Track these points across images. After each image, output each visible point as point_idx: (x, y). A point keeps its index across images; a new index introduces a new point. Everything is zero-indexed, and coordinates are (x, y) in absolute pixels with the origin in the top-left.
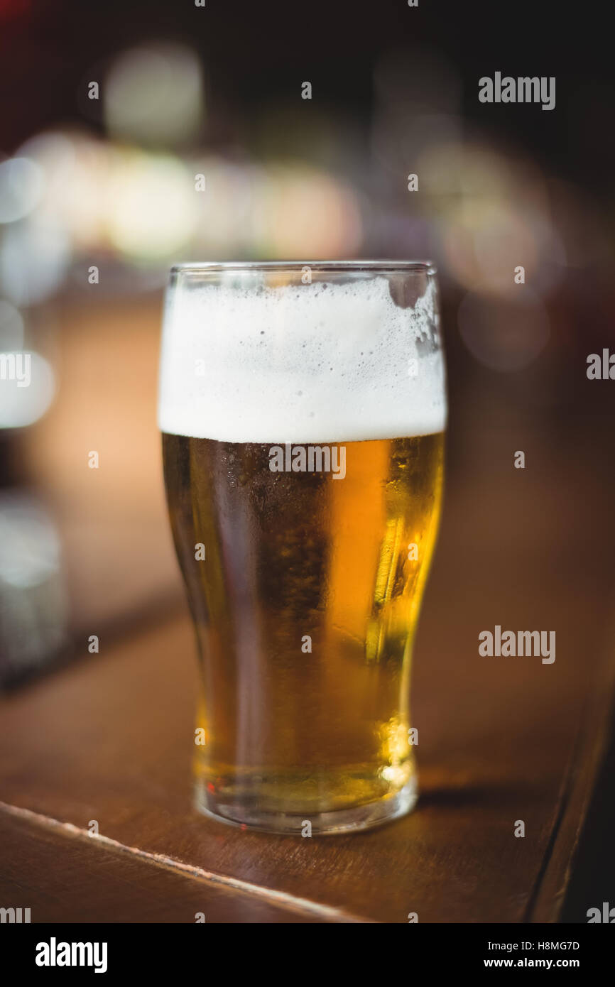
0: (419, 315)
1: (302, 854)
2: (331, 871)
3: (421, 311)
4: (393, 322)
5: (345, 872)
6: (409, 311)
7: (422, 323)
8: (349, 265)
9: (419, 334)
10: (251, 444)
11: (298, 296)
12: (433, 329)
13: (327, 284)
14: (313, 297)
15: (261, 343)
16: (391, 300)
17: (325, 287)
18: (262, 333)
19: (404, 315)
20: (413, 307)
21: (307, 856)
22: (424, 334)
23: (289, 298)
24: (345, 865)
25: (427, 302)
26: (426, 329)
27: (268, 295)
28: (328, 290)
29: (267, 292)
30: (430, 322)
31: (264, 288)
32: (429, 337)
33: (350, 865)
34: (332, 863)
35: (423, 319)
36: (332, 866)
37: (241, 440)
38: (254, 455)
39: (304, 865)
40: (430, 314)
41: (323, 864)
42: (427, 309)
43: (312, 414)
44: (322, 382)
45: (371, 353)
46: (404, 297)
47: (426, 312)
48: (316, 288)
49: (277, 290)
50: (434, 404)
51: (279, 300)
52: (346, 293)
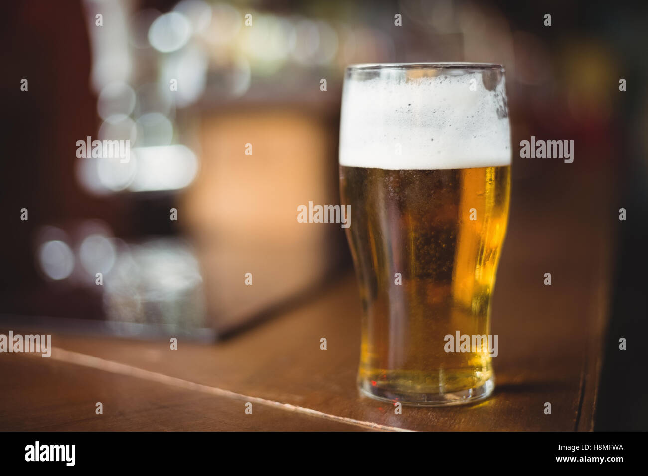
0: (498, 95)
1: (433, 415)
2: (453, 423)
3: (499, 93)
4: (484, 98)
5: (461, 423)
6: (493, 93)
7: (500, 100)
8: (459, 64)
9: (498, 106)
10: (404, 171)
11: (430, 83)
12: (505, 103)
13: (447, 76)
14: (439, 84)
15: (409, 110)
16: (483, 86)
17: (446, 78)
18: (410, 105)
19: (490, 95)
20: (495, 90)
21: (436, 416)
22: (501, 106)
23: (425, 84)
24: (460, 420)
25: (501, 87)
26: (502, 103)
27: (413, 82)
28: (448, 79)
29: (412, 81)
30: (504, 99)
31: (410, 78)
32: (503, 108)
33: (463, 420)
34: (452, 419)
35: (500, 97)
36: (453, 421)
37: (397, 168)
38: (406, 176)
39: (436, 421)
40: (504, 95)
41: (447, 420)
42: (502, 91)
43: (439, 152)
44: (445, 133)
45: (473, 116)
46: (490, 84)
47: (502, 94)
48: (441, 78)
49: (418, 79)
50: (506, 148)
51: (419, 85)
52: (458, 81)
